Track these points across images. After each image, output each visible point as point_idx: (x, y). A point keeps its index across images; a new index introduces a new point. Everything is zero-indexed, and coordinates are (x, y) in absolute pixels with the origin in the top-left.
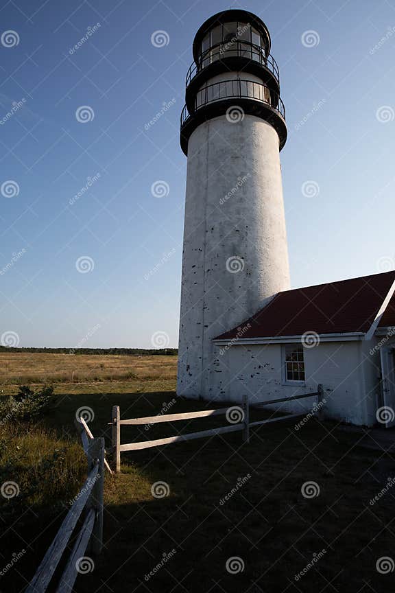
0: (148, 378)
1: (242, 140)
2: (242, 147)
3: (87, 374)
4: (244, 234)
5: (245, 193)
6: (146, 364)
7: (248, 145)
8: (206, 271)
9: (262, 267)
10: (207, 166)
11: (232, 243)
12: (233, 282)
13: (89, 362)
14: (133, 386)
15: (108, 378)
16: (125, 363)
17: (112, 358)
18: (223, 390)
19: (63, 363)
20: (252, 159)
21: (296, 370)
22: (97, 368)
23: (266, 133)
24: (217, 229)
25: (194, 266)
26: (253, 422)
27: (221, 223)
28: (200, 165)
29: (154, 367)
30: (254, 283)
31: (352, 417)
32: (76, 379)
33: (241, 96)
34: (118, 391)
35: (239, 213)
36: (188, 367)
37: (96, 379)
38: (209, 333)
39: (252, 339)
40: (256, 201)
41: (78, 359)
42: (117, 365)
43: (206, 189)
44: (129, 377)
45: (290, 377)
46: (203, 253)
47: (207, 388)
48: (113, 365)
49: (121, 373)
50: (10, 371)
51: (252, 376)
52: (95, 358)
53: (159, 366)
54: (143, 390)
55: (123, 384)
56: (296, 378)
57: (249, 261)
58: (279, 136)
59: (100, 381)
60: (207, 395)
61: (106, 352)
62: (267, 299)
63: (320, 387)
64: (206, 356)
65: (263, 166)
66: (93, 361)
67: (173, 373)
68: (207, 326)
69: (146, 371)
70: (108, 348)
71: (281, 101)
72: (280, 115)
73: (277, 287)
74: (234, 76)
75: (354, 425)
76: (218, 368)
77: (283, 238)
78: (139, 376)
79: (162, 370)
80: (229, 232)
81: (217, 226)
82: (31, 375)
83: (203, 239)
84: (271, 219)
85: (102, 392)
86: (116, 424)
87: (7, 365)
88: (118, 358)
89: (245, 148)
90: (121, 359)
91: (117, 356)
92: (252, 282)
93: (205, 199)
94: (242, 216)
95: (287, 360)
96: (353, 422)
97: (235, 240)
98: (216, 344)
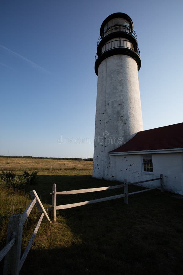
0: (81, 169)
1: (121, 65)
2: (121, 69)
3: (57, 167)
4: (123, 106)
5: (123, 88)
6: (82, 164)
7: (124, 68)
8: (106, 122)
9: (131, 120)
10: (106, 77)
11: (118, 110)
12: (118, 127)
13: (60, 163)
14: (75, 173)
15: (66, 169)
16: (73, 163)
17: (69, 162)
18: (113, 176)
19: (50, 163)
20: (126, 73)
21: (148, 167)
22: (62, 165)
23: (132, 63)
24: (110, 104)
25: (100, 121)
26: (130, 193)
27: (112, 101)
28: (103, 77)
29: (85, 165)
30: (127, 127)
31: (179, 191)
32: (53, 169)
33: (121, 47)
34: (68, 174)
35: (120, 97)
36: (98, 165)
37: (61, 169)
38: (107, 150)
39: (127, 152)
40: (128, 92)
41: (56, 161)
42: (71, 164)
43: (106, 87)
44: (74, 169)
45: (145, 170)
46: (104, 114)
47: (106, 174)
48: (69, 164)
49: (71, 167)
50: (29, 165)
51: (127, 169)
52: (62, 161)
53: (87, 165)
54: (78, 174)
55: (71, 172)
56: (148, 171)
57: (125, 118)
58: (138, 65)
59: (62, 170)
60: (106, 178)
61: (67, 159)
62: (133, 135)
63: (161, 175)
64: (106, 160)
65: (131, 77)
66: (61, 162)
67: (92, 168)
68: (106, 147)
69: (81, 167)
70: (68, 158)
71: (139, 50)
72: (138, 55)
73: (137, 129)
74: (118, 39)
75: (180, 195)
76: (111, 166)
77: (140, 108)
78: (78, 169)
79: (88, 166)
80: (115, 105)
81: (110, 102)
82: (36, 167)
83: (104, 109)
84: (135, 99)
85: (61, 175)
86: (54, 194)
87: (28, 163)
88: (71, 162)
89: (123, 69)
90: (72, 162)
91: (70, 161)
92: (126, 127)
93: (105, 91)
94: (121, 98)
95: (144, 162)
96: (180, 193)
97: (119, 109)
98: (110, 155)
